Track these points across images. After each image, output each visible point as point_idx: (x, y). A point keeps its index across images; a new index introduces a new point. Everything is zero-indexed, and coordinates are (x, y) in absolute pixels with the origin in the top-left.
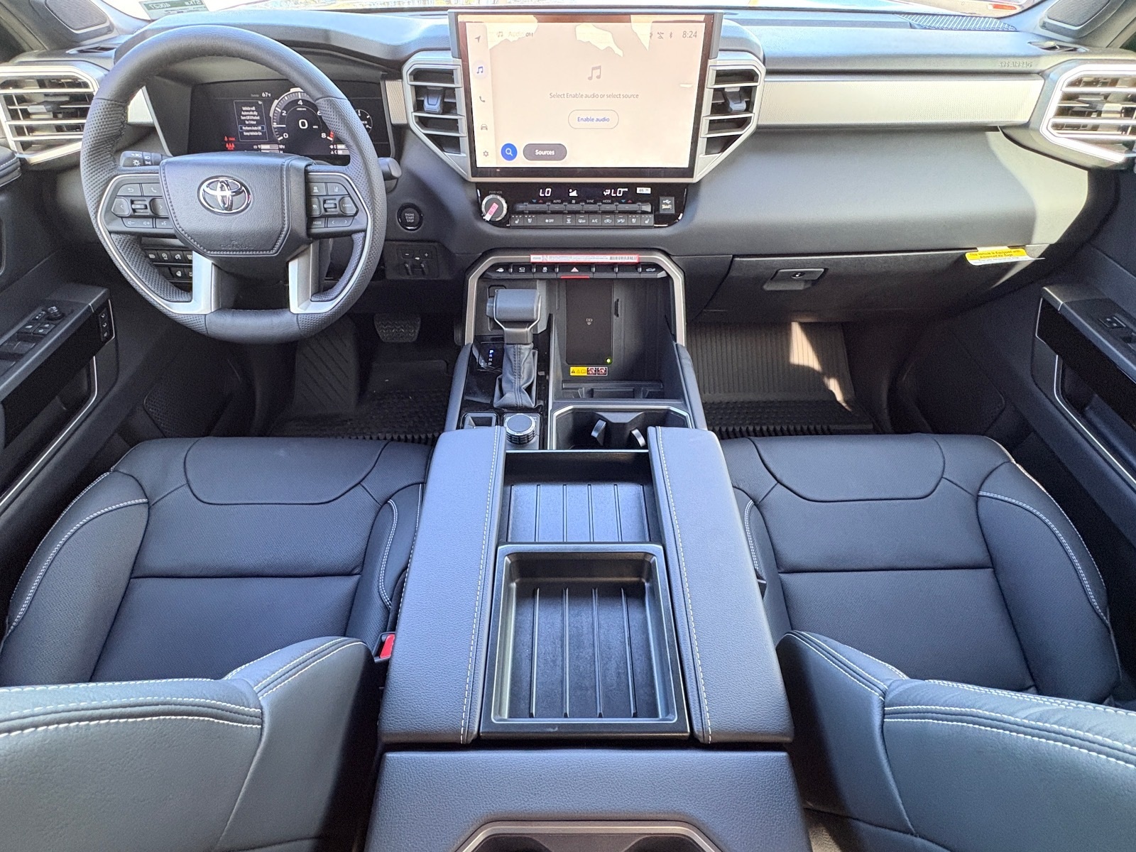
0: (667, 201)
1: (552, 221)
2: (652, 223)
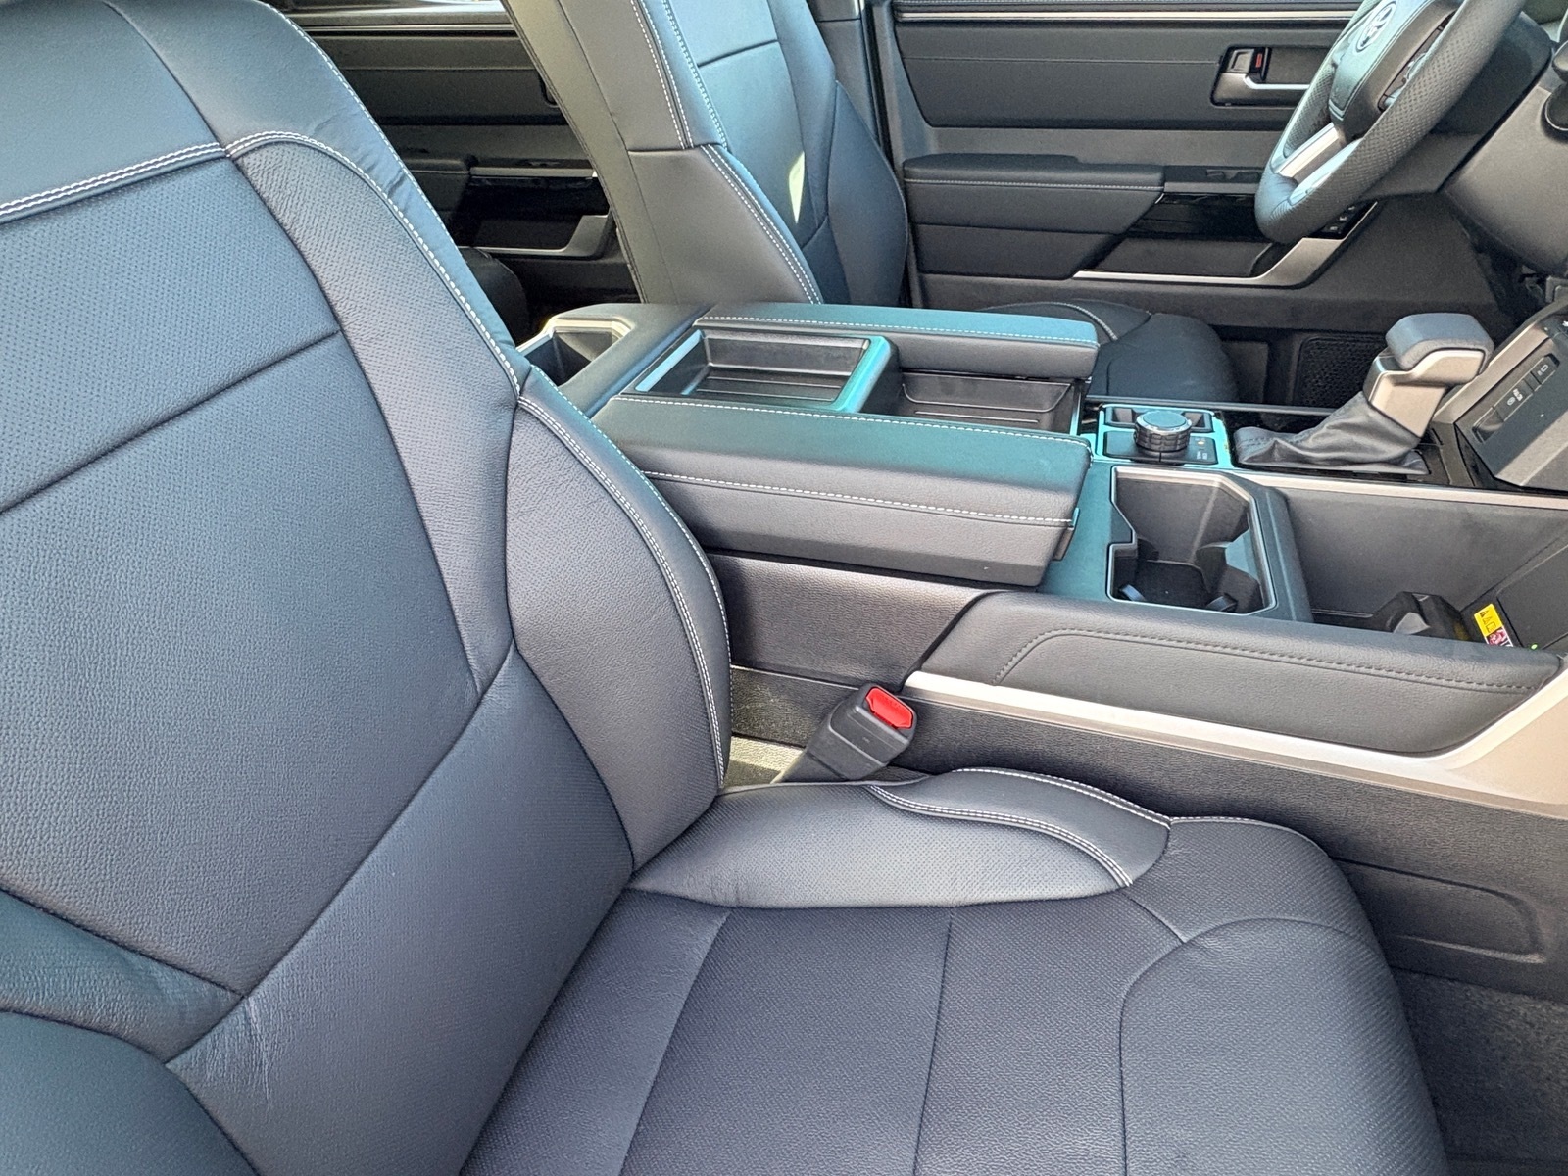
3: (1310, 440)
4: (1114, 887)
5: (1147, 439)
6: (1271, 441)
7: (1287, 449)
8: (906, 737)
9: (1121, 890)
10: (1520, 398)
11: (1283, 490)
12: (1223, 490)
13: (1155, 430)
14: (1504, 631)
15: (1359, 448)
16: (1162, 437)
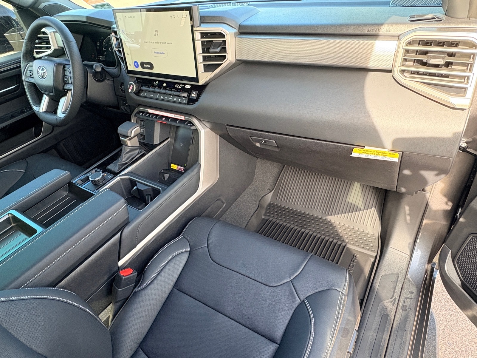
0: (195, 93)
1: (153, 95)
2: (186, 102)
3: (123, 159)
4: (189, 252)
5: (97, 182)
6: (118, 165)
7: (121, 164)
8: (135, 272)
9: (190, 252)
10: (143, 130)
11: (130, 171)
12: (121, 179)
13: (97, 179)
14: (178, 166)
15: (132, 155)
16: (101, 179)
